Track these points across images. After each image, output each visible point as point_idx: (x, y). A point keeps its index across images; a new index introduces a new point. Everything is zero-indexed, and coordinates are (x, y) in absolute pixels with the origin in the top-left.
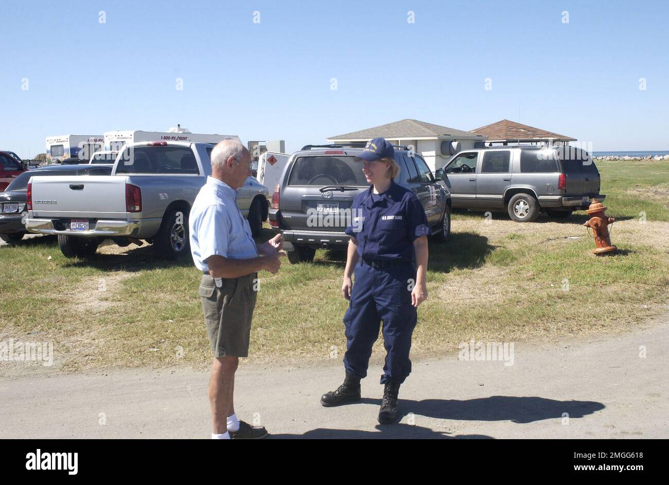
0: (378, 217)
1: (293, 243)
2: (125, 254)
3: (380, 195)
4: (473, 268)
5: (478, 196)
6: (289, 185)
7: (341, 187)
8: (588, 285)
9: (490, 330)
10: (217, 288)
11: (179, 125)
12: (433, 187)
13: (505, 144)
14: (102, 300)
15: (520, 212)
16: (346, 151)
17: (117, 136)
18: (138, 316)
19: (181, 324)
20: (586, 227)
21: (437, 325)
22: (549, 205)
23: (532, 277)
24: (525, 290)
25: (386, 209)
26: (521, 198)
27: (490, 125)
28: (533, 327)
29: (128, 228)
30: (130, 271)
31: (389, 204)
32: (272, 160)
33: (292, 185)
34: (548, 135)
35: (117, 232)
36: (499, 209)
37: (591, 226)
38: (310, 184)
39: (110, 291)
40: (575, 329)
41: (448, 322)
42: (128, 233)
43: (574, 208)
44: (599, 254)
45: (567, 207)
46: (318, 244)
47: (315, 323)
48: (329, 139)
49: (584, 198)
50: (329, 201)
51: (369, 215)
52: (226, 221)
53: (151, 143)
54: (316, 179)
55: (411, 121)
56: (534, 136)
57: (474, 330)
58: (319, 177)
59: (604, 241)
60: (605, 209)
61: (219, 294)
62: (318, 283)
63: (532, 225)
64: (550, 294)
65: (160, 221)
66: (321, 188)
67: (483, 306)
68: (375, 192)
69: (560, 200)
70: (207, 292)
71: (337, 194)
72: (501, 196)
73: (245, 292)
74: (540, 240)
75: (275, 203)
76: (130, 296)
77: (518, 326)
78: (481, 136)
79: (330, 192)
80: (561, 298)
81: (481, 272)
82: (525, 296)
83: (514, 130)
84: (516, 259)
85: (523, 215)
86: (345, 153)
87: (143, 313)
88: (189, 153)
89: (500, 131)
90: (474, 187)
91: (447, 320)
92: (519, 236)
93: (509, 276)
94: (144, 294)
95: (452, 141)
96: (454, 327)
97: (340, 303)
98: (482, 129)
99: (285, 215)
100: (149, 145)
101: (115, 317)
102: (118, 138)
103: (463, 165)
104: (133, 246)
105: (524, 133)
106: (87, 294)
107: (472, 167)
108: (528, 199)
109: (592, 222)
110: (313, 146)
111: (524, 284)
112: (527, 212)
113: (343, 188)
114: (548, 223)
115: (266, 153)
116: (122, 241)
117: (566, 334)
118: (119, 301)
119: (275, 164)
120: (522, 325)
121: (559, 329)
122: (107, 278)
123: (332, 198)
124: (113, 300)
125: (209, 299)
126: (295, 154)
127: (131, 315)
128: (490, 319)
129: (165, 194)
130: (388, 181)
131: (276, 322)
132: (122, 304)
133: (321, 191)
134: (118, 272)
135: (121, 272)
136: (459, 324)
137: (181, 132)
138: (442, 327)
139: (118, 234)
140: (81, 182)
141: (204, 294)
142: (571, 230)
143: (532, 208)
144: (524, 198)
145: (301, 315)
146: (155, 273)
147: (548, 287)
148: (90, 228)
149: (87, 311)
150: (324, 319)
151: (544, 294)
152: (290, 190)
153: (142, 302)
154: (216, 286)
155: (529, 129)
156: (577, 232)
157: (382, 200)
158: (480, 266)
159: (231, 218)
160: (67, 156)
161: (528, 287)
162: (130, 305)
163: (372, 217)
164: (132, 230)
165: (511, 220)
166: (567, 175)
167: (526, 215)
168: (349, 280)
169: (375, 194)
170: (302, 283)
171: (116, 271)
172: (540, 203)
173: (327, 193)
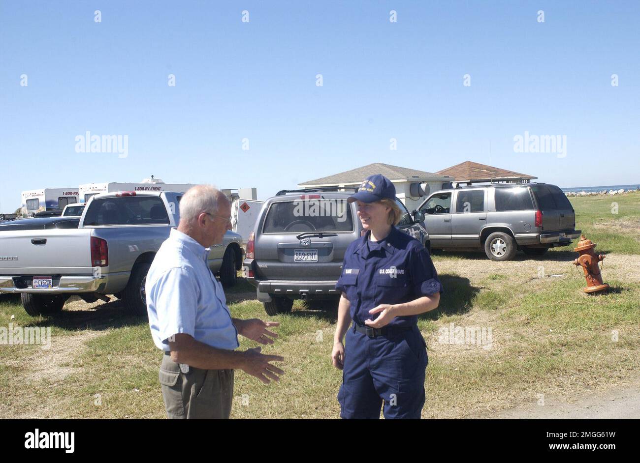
0: (374, 270)
1: (270, 295)
2: (94, 310)
3: (379, 242)
4: (462, 313)
5: (454, 236)
6: (264, 232)
7: (319, 234)
8: (589, 329)
9: (498, 389)
10: (183, 374)
11: (152, 176)
12: (413, 229)
13: (469, 184)
14: (62, 366)
15: (498, 250)
16: (323, 195)
17: (92, 189)
18: (100, 386)
19: (148, 394)
20: (575, 266)
21: (437, 385)
22: (527, 243)
23: (526, 322)
24: (523, 337)
25: (384, 260)
26: (497, 236)
27: (454, 167)
28: (545, 382)
29: (94, 284)
30: (96, 330)
31: (388, 254)
32: (245, 207)
33: (267, 232)
34: (509, 174)
35: (82, 288)
36: (477, 248)
37: (581, 264)
38: (287, 231)
39: (72, 354)
40: (591, 382)
41: (448, 381)
42: (94, 289)
43: (552, 245)
44: (591, 293)
45: (545, 245)
46: (297, 295)
47: (300, 387)
48: (300, 184)
49: (561, 234)
50: (307, 248)
51: (364, 268)
52: (194, 289)
53: (120, 193)
54: (292, 225)
55: (379, 165)
56: (497, 175)
57: (479, 390)
58: (296, 223)
59: (596, 279)
60: (595, 246)
61: (185, 381)
62: (299, 338)
63: (511, 264)
64: (552, 341)
65: (128, 275)
66: (297, 235)
67: (482, 359)
68: (373, 239)
69: (538, 237)
70: (169, 379)
71: (316, 240)
72: (477, 236)
73: (219, 377)
74: (523, 280)
75: (250, 252)
76: (94, 360)
77: (527, 382)
78: (448, 177)
79: (308, 238)
80: (565, 346)
81: (471, 318)
82: (524, 344)
83: (477, 170)
84: (504, 301)
85: (501, 254)
86: (322, 197)
87: (106, 381)
88: (159, 202)
89: (463, 172)
90: (450, 228)
91: (447, 379)
92: (501, 277)
93: (502, 321)
94: (109, 357)
95: (421, 183)
96: (457, 386)
97: (325, 362)
98: (447, 171)
99: (261, 265)
100: (117, 195)
101: (74, 386)
102: (92, 190)
103: (437, 206)
104: (100, 302)
105: (486, 173)
106: (46, 359)
107: (445, 208)
108: (505, 238)
109: (582, 259)
110: (288, 192)
111: (521, 330)
112: (504, 251)
113: (321, 234)
114: (526, 261)
115: (238, 201)
116: (89, 297)
117: (583, 390)
118: (81, 366)
119: (248, 211)
120: (531, 381)
121: (574, 384)
122: (72, 338)
123: (310, 244)
124: (74, 366)
125: (171, 387)
126: (269, 201)
127: (92, 384)
128: (494, 374)
129: (135, 246)
130: (388, 227)
131: (255, 388)
132: (83, 370)
133: (299, 238)
134: (84, 331)
135: (86, 331)
136: (461, 383)
137: (154, 183)
138: (443, 387)
139: (84, 291)
140: (44, 236)
141: (166, 381)
142: (552, 267)
143: (510, 247)
144: (501, 237)
145: (283, 377)
146: (123, 332)
147: (547, 333)
148: (54, 285)
149: (44, 380)
150: (310, 382)
151: (545, 341)
152: (266, 238)
153: (107, 367)
154: (181, 370)
155: (491, 169)
156: (559, 270)
157: (379, 249)
158: (468, 311)
159: (200, 282)
160: (43, 209)
161: (525, 334)
162: (92, 371)
163: (367, 270)
164: (98, 286)
165: (489, 259)
166: (543, 212)
167: (503, 253)
168: (340, 345)
169: (371, 242)
170: (281, 338)
171: (82, 330)
172: (518, 242)
173: (305, 240)
